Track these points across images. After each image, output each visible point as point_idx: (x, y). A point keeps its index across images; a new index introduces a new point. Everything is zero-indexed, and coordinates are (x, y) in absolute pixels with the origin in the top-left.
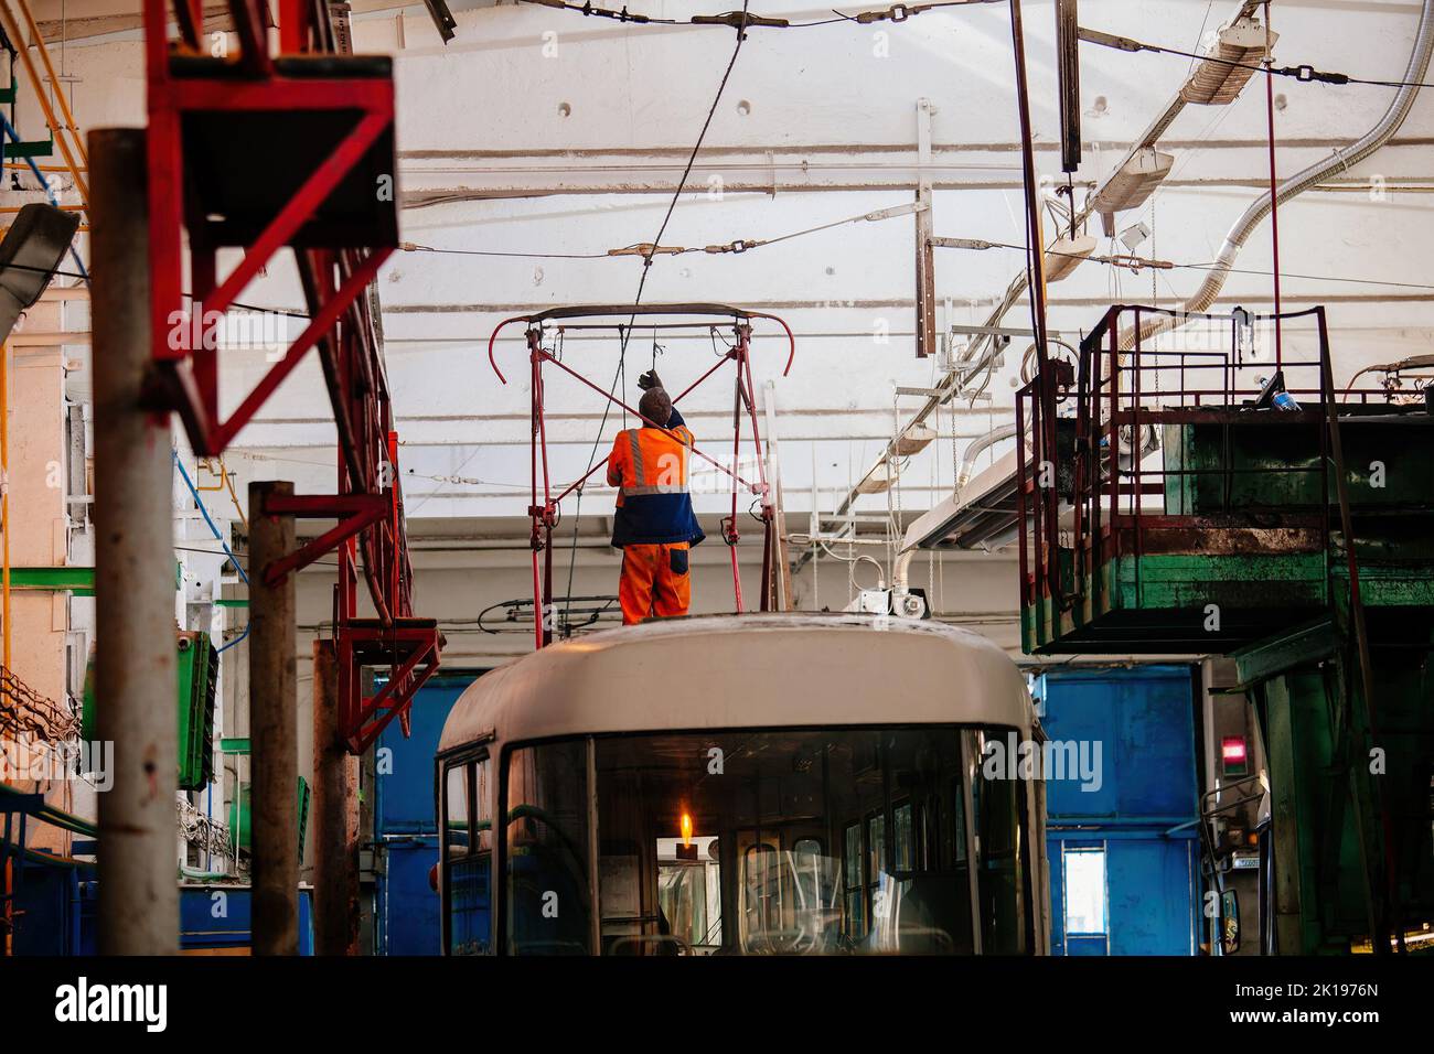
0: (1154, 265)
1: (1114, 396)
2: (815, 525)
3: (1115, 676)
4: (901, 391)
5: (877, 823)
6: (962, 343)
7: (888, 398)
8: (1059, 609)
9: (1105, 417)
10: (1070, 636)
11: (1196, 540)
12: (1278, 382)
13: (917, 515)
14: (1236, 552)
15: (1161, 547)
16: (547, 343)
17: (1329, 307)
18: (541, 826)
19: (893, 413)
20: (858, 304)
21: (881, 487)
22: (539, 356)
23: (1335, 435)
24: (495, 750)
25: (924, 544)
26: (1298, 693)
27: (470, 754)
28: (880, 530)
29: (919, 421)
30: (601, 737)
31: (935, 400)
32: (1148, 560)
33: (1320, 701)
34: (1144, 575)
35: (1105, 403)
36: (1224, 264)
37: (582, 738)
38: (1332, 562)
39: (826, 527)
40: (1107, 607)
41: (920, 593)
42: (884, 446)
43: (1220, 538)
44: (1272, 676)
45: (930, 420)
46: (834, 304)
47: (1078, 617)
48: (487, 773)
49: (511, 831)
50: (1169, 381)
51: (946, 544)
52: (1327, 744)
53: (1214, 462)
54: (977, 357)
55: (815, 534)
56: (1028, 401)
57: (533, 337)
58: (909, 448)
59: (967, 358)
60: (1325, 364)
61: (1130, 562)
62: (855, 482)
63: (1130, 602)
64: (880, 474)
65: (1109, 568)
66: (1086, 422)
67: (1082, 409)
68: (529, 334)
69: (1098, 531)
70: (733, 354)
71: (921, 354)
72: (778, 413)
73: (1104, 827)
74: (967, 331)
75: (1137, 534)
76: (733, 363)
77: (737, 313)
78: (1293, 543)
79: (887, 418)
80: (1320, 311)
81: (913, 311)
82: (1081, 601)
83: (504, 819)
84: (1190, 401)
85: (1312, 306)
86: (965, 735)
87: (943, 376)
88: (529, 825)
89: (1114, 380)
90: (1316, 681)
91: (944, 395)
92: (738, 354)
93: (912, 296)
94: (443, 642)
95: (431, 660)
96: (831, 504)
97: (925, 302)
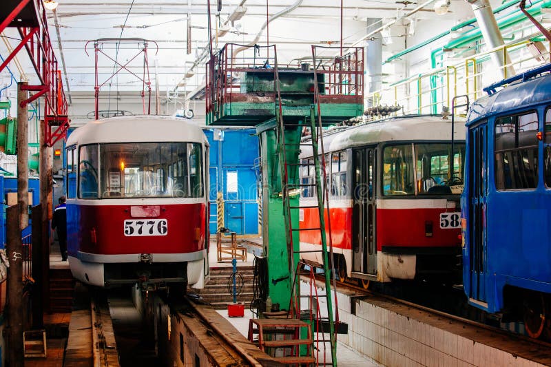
0: (244, 34)
1: (226, 64)
2: (168, 94)
3: (241, 132)
4: (186, 62)
5: (175, 165)
6: (200, 51)
7: (183, 64)
8: (214, 114)
9: (224, 69)
10: (216, 122)
11: (245, 99)
12: (267, 62)
13: (190, 92)
14: (254, 102)
15: (236, 100)
16: (99, 47)
17: (277, 44)
18: (88, 165)
19: (185, 67)
20: (176, 41)
21: (183, 85)
22: (97, 50)
23: (277, 75)
24: (77, 147)
25: (191, 99)
26: (269, 135)
27: (73, 147)
28: (183, 95)
29: (192, 69)
30: (101, 144)
31: (195, 65)
32: (233, 103)
33: (274, 138)
34: (232, 107)
35: (224, 66)
36: (260, 34)
37: (97, 144)
38: (276, 105)
39: (171, 95)
40: (224, 115)
41: (191, 110)
42: (183, 75)
43: (250, 99)
44: (263, 132)
45: (194, 69)
46: (170, 41)
47: (217, 117)
48: (76, 152)
49: (81, 166)
50: (241, 61)
51: (196, 99)
52: (275, 147)
53: (252, 81)
54: (204, 55)
55: (168, 96)
56: (208, 65)
57: (96, 45)
58: (189, 76)
59: (202, 54)
60: (276, 58)
61: (229, 104)
62: (177, 84)
63: (229, 114)
64: (183, 82)
65: (224, 105)
66: (220, 70)
67: (220, 67)
68: (95, 44)
69: (222, 97)
70: (143, 50)
71: (188, 54)
72: (159, 67)
73: (237, 167)
74: (202, 48)
75: (231, 98)
76: (143, 52)
77: (144, 40)
78: (267, 100)
79: (184, 69)
80: (275, 46)
81: (186, 43)
82: (218, 113)
83: (79, 164)
84: (247, 66)
85: (273, 44)
86: (188, 145)
87: (196, 59)
88: (85, 165)
89: (226, 61)
90: (273, 133)
91: (197, 63)
92: (144, 50)
93: (186, 39)
94: (70, 121)
95: (67, 125)
96: (172, 89)
97: (189, 42)
